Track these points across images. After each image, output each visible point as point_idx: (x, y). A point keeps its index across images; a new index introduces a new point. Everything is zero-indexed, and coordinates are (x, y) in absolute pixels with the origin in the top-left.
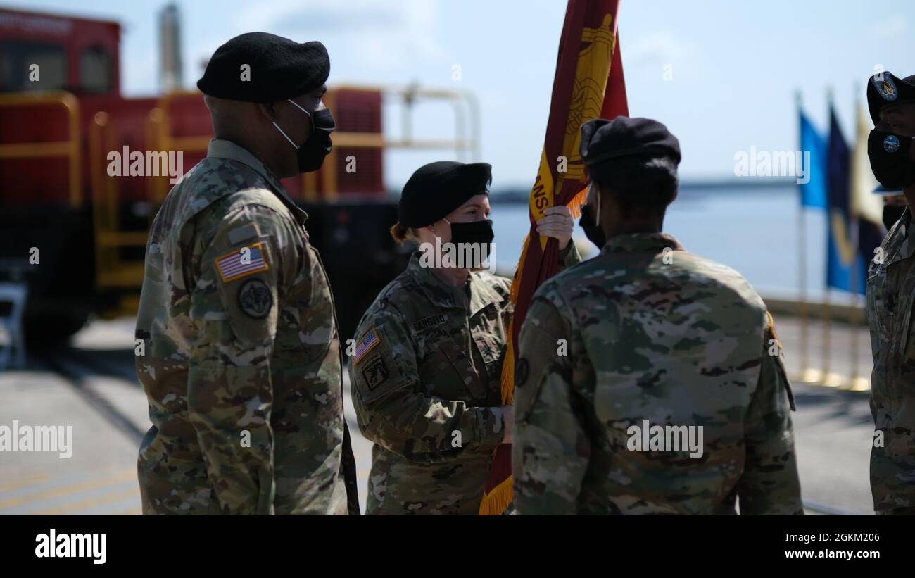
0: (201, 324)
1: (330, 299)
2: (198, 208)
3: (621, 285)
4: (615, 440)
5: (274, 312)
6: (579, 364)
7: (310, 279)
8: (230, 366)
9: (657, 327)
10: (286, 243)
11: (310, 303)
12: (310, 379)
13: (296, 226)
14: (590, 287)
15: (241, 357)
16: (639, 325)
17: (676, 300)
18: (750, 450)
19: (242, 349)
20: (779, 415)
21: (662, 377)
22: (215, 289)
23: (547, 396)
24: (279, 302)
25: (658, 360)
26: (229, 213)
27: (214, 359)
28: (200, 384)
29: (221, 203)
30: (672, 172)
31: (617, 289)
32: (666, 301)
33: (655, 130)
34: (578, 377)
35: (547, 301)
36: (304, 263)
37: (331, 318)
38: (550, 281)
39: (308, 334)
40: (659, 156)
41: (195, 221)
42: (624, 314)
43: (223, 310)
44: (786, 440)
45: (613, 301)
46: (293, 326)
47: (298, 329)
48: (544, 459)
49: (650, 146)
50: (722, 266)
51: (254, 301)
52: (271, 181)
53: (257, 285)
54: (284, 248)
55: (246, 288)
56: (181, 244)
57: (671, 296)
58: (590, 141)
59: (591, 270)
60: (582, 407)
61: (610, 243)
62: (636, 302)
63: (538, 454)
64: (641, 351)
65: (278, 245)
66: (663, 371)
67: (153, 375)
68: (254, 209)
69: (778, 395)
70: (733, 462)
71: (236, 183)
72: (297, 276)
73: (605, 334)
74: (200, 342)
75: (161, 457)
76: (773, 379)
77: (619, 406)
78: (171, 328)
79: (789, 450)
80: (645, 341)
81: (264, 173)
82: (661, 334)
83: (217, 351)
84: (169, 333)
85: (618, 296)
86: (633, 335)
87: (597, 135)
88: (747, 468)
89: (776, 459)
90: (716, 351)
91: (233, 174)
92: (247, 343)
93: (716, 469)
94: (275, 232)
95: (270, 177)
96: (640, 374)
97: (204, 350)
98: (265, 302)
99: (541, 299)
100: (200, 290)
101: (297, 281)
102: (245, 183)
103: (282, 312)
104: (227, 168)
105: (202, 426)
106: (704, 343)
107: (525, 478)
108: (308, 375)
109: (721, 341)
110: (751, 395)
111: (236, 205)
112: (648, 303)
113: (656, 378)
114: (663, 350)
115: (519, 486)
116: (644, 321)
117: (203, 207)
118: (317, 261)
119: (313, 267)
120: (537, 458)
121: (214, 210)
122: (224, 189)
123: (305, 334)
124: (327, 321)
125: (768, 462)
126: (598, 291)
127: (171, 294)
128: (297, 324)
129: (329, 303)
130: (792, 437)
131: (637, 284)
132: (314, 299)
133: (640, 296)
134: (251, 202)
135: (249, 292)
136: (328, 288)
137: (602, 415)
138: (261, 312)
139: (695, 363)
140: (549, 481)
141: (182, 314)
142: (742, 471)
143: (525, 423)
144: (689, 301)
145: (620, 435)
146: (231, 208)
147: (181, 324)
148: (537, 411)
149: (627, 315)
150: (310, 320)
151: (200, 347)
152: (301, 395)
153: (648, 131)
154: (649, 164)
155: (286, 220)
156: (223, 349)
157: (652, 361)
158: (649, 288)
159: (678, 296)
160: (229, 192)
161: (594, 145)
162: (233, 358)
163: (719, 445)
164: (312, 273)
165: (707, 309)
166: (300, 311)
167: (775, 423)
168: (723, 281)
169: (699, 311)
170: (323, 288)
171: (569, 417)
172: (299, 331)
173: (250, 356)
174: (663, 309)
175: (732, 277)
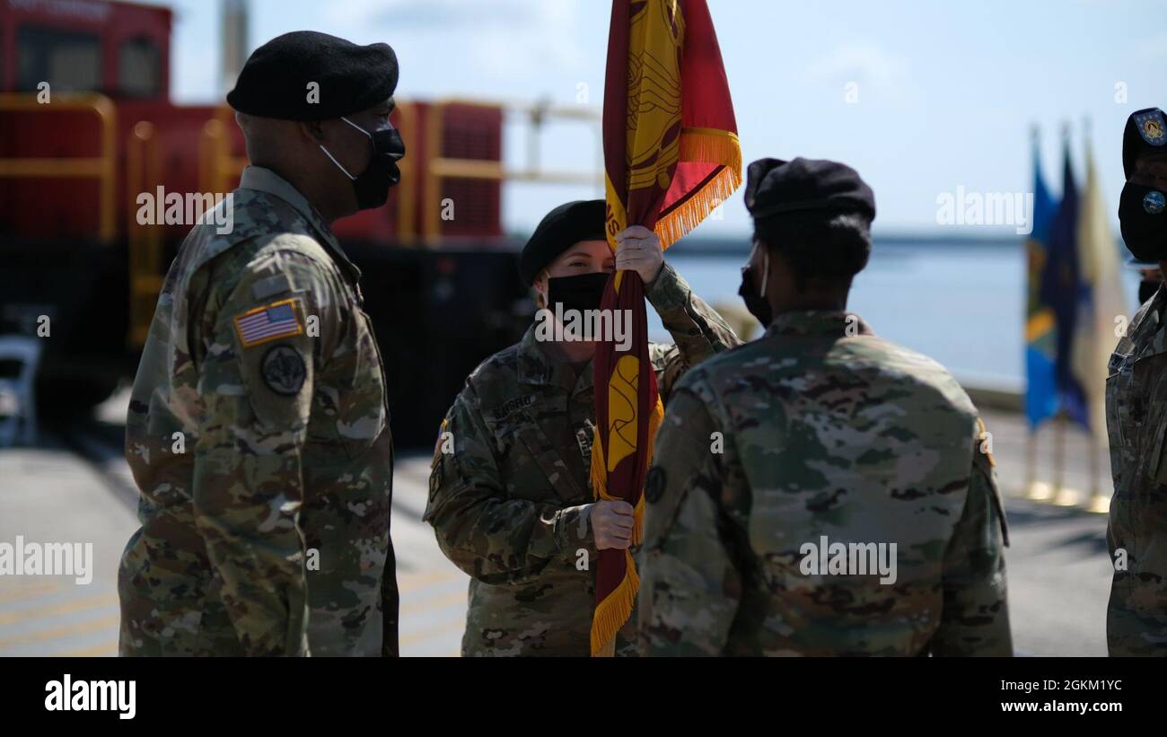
0: (211, 400)
1: (381, 381)
2: (216, 251)
3: (790, 378)
4: (774, 577)
5: (308, 389)
6: (731, 478)
7: (355, 352)
8: (249, 455)
9: (835, 433)
10: (328, 302)
11: (354, 383)
12: (344, 482)
13: (341, 282)
14: (750, 379)
15: (263, 443)
16: (812, 430)
17: (861, 399)
18: (949, 596)
19: (264, 433)
20: (990, 552)
21: (841, 498)
22: (233, 356)
23: (687, 518)
24: (315, 377)
25: (836, 477)
26: (254, 259)
27: (229, 446)
28: (210, 479)
29: (246, 246)
30: (863, 234)
31: (784, 382)
32: (848, 400)
33: (844, 177)
34: (728, 494)
35: (692, 394)
36: (348, 331)
37: (379, 406)
38: (698, 367)
39: (348, 423)
40: (848, 212)
41: (211, 267)
42: (792, 414)
43: (242, 383)
44: (996, 585)
45: (780, 399)
46: (330, 412)
47: (337, 417)
48: (681, 599)
49: (838, 198)
50: (922, 357)
51: (281, 373)
52: (317, 225)
53: (287, 352)
54: (324, 308)
55: (273, 356)
56: (190, 295)
57: (855, 394)
58: (758, 186)
59: (751, 357)
60: (732, 533)
61: (777, 321)
62: (809, 401)
63: (673, 592)
64: (812, 464)
65: (317, 304)
66: (842, 491)
67: (146, 458)
68: (287, 256)
69: (988, 527)
70: (926, 612)
71: (267, 222)
72: (338, 347)
73: (765, 440)
74: (210, 422)
75: (142, 564)
76: (983, 505)
77: (780, 535)
78: (173, 402)
79: (1000, 598)
80: (819, 451)
81: (308, 213)
82: (840, 443)
83: (231, 435)
84: (171, 407)
85: (786, 393)
86: (804, 444)
87: (768, 179)
88: (945, 618)
89: (983, 609)
90: (911, 467)
91: (265, 211)
92: (270, 426)
93: (904, 620)
94: (313, 287)
95: (315, 219)
96: (809, 494)
97: (213, 433)
98: (296, 376)
99: (686, 390)
100: (213, 357)
101: (338, 353)
102: (279, 223)
103: (317, 393)
104: (259, 204)
105: (212, 533)
106: (897, 456)
107: (656, 623)
108: (342, 477)
109: (919, 454)
110: (954, 526)
111: (264, 250)
112: (824, 403)
113: (834, 500)
114: (843, 463)
115: (647, 632)
116: (818, 426)
117: (221, 250)
118: (366, 330)
119: (360, 337)
120: (671, 597)
121: (237, 255)
122: (252, 229)
123: (345, 423)
124: (375, 410)
125: (971, 613)
126: (759, 383)
127: (175, 358)
128: (335, 409)
129: (379, 387)
130: (1004, 581)
131: (811, 376)
132: (358, 378)
133: (814, 393)
134: (285, 247)
135: (275, 361)
136: (378, 368)
137: (759, 547)
138: (289, 387)
139: (884, 482)
140: (686, 628)
141: (186, 385)
142: (937, 624)
143: (657, 551)
144: (878, 401)
145: (781, 571)
146: (257, 255)
147: (185, 398)
148: (673, 537)
149: (797, 417)
150: (352, 406)
151: (210, 430)
152: (328, 501)
153: (836, 178)
154: (834, 222)
155: (328, 274)
156: (240, 433)
157: (828, 477)
158: (826, 383)
159: (864, 395)
160: (257, 232)
161: (763, 194)
162: (253, 444)
163: (909, 589)
164: (358, 344)
165: (901, 413)
166: (341, 394)
167: (983, 563)
168: (922, 377)
169: (892, 414)
170: (373, 365)
171: (716, 546)
172: (337, 419)
173: (274, 442)
174: (843, 411)
175: (934, 372)
